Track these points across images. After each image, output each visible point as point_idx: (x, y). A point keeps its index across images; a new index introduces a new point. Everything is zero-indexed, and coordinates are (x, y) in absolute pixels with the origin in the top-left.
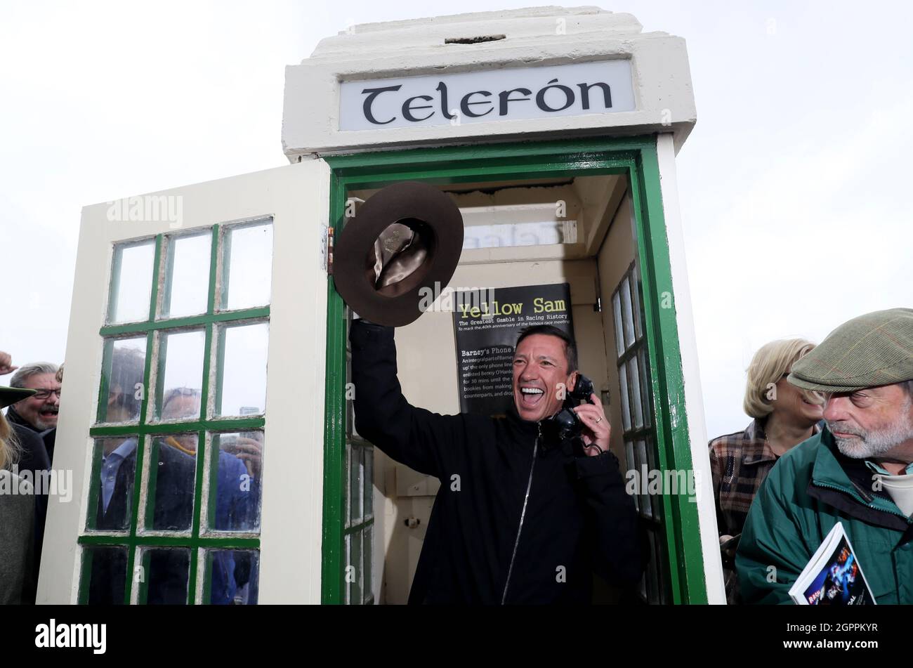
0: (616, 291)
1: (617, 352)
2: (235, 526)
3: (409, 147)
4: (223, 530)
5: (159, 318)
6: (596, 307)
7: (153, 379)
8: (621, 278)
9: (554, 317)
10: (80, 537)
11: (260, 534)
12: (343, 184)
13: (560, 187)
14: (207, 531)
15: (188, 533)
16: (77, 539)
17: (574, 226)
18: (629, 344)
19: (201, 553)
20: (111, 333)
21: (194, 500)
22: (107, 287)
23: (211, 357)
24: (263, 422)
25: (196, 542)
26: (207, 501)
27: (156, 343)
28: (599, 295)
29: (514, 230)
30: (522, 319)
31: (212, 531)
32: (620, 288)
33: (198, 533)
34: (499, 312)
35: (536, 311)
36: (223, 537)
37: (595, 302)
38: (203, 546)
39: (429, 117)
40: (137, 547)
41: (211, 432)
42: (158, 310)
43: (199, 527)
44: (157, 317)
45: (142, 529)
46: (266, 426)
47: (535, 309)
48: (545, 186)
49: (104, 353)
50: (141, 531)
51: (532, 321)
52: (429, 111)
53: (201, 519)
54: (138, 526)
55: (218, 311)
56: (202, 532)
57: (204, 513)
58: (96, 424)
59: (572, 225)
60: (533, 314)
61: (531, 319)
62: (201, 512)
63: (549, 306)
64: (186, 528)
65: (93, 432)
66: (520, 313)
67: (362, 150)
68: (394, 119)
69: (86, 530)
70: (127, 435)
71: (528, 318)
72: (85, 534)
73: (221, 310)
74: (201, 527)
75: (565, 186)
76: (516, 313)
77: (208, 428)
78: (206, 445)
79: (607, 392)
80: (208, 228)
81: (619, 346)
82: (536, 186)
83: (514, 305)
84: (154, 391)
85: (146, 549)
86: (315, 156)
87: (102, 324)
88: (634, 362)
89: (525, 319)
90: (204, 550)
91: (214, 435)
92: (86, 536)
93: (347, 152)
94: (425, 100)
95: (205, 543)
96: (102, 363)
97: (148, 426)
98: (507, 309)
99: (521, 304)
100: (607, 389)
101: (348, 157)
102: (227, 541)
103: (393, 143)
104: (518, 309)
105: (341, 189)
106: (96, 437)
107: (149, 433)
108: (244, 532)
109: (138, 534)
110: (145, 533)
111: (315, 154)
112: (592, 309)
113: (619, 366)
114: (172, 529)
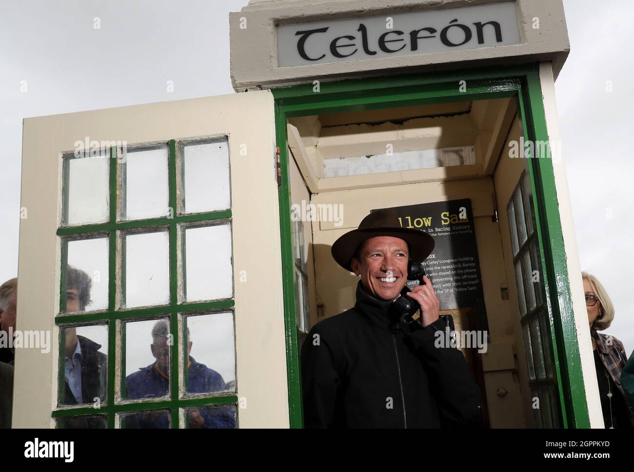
0: (510, 201)
1: (513, 252)
2: (212, 388)
3: (338, 79)
4: (201, 392)
5: (119, 220)
6: (494, 219)
7: (118, 272)
8: (514, 189)
9: (459, 228)
10: (54, 412)
11: (236, 392)
12: (284, 112)
13: (459, 116)
14: (185, 395)
15: (167, 398)
16: (50, 414)
17: (473, 150)
18: (522, 243)
19: (181, 412)
20: (69, 234)
21: (169, 371)
22: (60, 192)
23: (178, 252)
24: (233, 303)
25: (176, 404)
26: (182, 371)
27: (119, 241)
28: (496, 208)
29: (421, 156)
30: (432, 230)
31: (189, 394)
32: (514, 198)
33: (178, 396)
34: (412, 226)
35: (443, 223)
36: (202, 397)
37: (493, 214)
38: (183, 407)
39: (354, 53)
40: (116, 414)
41: (182, 314)
42: (118, 214)
43: (178, 392)
44: (118, 219)
45: (119, 400)
46: (236, 306)
47: (443, 221)
48: (446, 115)
49: (62, 252)
50: (118, 400)
51: (440, 232)
52: (352, 49)
53: (179, 385)
54: (116, 396)
55: (181, 214)
56: (181, 396)
57: (181, 380)
58: (60, 314)
59: (470, 150)
60: (441, 226)
61: (440, 230)
62: (179, 380)
63: (454, 218)
64: (165, 394)
65: (58, 320)
66: (430, 225)
67: (299, 83)
68: (324, 56)
69: (58, 406)
70: (96, 321)
71: (436, 229)
72: (58, 409)
73: (183, 213)
74: (180, 392)
75: (464, 115)
76: (426, 225)
77: (179, 311)
78: (178, 325)
79: (506, 289)
80: (164, 143)
81: (515, 247)
82: (439, 116)
83: (424, 219)
84: (120, 283)
85: (124, 415)
86: (259, 89)
87: (58, 225)
88: (528, 257)
89: (434, 230)
90: (184, 410)
91: (184, 316)
92: (60, 411)
93: (286, 84)
94: (348, 40)
95: (185, 404)
96: (61, 261)
97: (118, 312)
98: (419, 223)
99: (430, 218)
100: (506, 287)
101: (287, 89)
102: (206, 400)
103: (325, 76)
104: (428, 222)
105: (282, 116)
106: (62, 324)
107: (120, 318)
108: (221, 392)
109: (116, 403)
110: (123, 402)
111: (260, 87)
112: (490, 220)
113: (515, 263)
114: (149, 397)
